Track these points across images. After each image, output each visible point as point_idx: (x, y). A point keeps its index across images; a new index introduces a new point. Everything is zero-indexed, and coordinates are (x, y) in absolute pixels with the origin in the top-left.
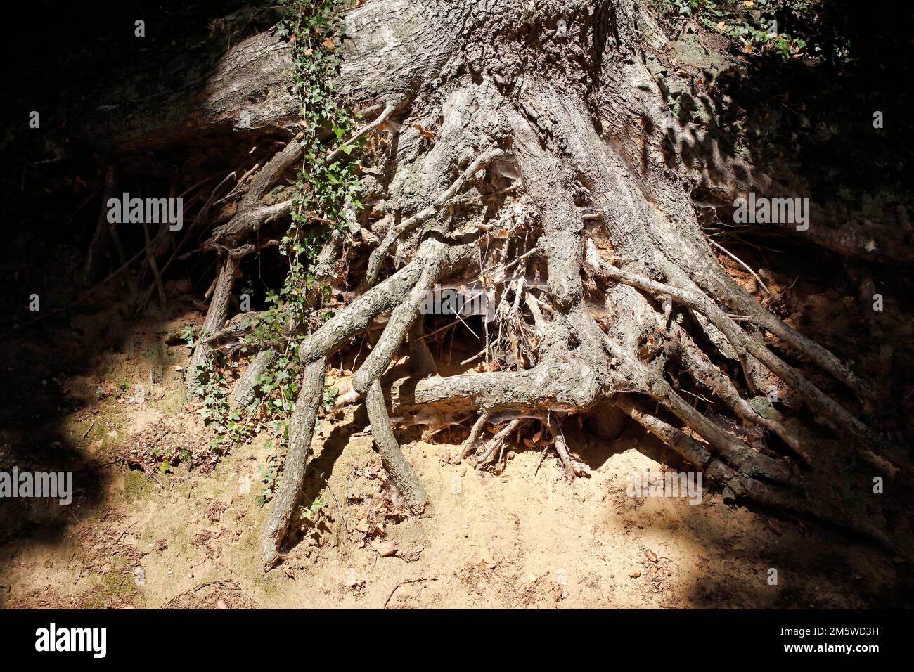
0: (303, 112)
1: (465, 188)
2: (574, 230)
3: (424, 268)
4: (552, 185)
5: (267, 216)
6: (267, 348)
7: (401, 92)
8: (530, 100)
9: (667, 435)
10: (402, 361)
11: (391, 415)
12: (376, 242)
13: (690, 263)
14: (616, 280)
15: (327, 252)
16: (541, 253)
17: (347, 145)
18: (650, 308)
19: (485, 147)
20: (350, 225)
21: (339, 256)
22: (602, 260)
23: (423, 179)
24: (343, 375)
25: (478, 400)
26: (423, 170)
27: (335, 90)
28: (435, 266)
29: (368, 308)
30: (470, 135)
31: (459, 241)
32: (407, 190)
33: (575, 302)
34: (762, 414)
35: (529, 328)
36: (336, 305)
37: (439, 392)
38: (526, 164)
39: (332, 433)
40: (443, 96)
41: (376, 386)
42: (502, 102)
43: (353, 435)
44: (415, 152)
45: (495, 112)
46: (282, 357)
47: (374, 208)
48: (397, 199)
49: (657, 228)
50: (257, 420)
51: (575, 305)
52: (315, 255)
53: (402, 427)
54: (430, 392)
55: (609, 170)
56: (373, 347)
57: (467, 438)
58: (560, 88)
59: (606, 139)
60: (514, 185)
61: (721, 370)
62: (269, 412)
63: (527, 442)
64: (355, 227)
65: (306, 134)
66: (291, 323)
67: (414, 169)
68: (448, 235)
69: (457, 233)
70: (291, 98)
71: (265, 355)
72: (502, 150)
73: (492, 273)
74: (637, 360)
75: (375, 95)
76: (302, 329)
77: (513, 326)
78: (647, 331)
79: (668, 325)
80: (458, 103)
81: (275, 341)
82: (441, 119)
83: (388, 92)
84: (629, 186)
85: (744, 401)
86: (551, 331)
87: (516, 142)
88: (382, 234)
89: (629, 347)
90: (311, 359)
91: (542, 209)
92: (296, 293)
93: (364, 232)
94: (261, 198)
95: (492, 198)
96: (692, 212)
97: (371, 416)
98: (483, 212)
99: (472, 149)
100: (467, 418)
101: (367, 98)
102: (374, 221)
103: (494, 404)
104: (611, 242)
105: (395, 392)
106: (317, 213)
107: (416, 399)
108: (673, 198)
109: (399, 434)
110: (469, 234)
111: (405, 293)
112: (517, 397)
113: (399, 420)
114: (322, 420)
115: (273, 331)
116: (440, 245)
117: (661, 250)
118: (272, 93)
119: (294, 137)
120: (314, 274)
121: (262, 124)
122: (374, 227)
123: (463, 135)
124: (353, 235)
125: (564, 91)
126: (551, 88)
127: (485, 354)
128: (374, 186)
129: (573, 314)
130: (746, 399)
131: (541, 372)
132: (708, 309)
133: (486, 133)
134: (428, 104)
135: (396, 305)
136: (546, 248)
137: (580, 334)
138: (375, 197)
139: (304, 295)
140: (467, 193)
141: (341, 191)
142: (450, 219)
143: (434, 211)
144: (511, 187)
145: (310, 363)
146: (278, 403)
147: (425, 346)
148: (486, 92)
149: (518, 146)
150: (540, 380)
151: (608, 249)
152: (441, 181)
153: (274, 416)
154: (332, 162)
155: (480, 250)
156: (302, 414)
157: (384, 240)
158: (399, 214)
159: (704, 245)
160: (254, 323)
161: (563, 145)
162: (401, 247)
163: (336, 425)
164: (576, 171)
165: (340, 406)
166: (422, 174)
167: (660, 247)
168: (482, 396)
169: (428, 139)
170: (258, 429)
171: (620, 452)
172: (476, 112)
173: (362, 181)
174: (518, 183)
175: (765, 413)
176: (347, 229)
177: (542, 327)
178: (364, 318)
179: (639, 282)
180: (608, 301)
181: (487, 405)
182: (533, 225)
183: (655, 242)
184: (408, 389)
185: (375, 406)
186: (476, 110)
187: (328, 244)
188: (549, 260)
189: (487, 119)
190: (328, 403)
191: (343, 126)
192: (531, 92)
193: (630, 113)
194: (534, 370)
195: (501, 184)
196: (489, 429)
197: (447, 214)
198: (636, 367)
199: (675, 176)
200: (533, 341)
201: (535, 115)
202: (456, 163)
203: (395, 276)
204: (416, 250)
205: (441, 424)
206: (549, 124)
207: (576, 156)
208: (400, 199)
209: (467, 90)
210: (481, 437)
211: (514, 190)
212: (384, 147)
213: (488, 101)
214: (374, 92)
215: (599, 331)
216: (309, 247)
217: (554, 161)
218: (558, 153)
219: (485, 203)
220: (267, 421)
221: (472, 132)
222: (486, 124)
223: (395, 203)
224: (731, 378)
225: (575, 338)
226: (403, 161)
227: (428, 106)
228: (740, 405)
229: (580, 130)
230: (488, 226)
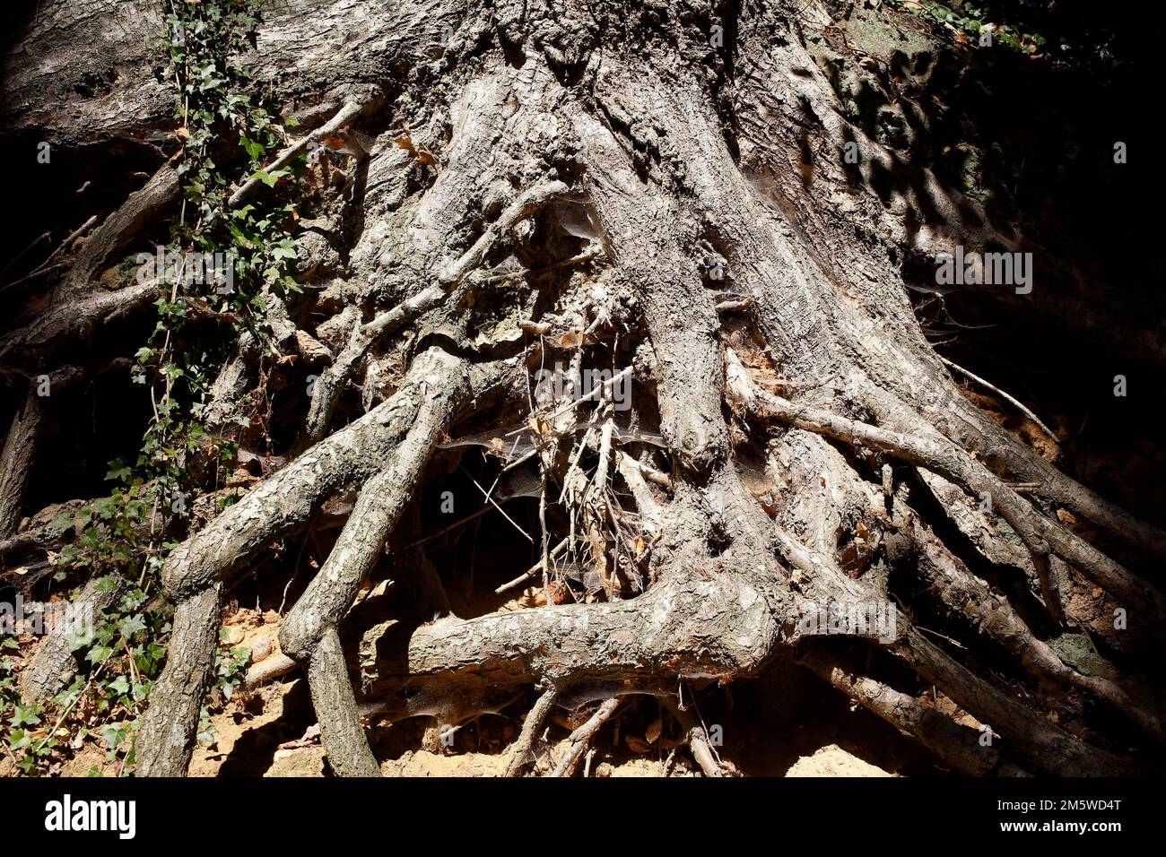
0: (184, 111)
1: (496, 254)
2: (705, 329)
3: (423, 402)
4: (662, 245)
5: (108, 309)
6: (105, 571)
7: (373, 82)
8: (614, 95)
9: (907, 718)
10: (380, 589)
11: (361, 700)
12: (325, 357)
13: (915, 389)
14: (785, 423)
15: (229, 379)
16: (644, 375)
17: (269, 172)
18: (852, 473)
19: (532, 177)
20: (275, 324)
21: (253, 384)
22: (757, 388)
23: (416, 238)
24: (261, 622)
25: (535, 664)
26: (416, 222)
27: (246, 74)
28: (444, 399)
29: (311, 481)
30: (506, 160)
31: (487, 354)
32: (386, 258)
33: (718, 463)
34: (1080, 668)
35: (628, 519)
36: (246, 481)
37: (458, 650)
38: (612, 210)
39: (237, 743)
40: (451, 89)
41: (330, 643)
42: (563, 97)
43: (282, 746)
44: (399, 191)
45: (549, 115)
46: (131, 588)
47: (322, 294)
48: (366, 277)
49: (851, 327)
50: (79, 722)
51: (718, 470)
52: (205, 385)
53: (382, 724)
54: (439, 650)
55: (760, 223)
56: (321, 564)
57: (514, 739)
58: (668, 73)
59: (749, 171)
60: (588, 251)
61: (991, 585)
62: (104, 705)
63: (633, 744)
64: (284, 328)
65: (187, 150)
66: (154, 520)
67: (398, 221)
68: (466, 343)
69: (481, 339)
70: (161, 87)
71: (101, 587)
72: (564, 185)
73: (553, 415)
74: (840, 573)
75: (322, 85)
76: (178, 529)
77: (595, 515)
78: (850, 516)
79: (889, 502)
80: (479, 101)
81: (120, 557)
82: (447, 131)
83: (348, 80)
84: (795, 253)
85: (1041, 643)
86: (673, 521)
87: (591, 169)
88: (337, 341)
89: (823, 547)
90: (188, 588)
91: (644, 290)
92: (165, 458)
93: (304, 338)
94: (97, 276)
95: (548, 275)
96: (906, 301)
97: (320, 706)
98: (529, 301)
99: (507, 183)
100: (514, 700)
101: (307, 90)
102: (322, 320)
103: (569, 669)
104: (768, 355)
105: (369, 652)
106: (210, 301)
107: (411, 665)
108: (871, 276)
109: (378, 739)
110: (505, 343)
111: (386, 449)
112: (615, 654)
113: (375, 709)
114: (217, 717)
115: (118, 537)
116: (452, 361)
117: (862, 367)
118: (122, 78)
119: (166, 160)
120: (203, 422)
121: (102, 136)
122: (321, 330)
123: (492, 158)
124: (281, 343)
125: (676, 79)
126: (652, 74)
127: (540, 570)
128: (321, 252)
129: (714, 486)
130: (1044, 639)
131: (660, 603)
132: (967, 470)
133: (535, 152)
134: (422, 105)
135: (368, 476)
136: (653, 364)
137: (731, 525)
138: (323, 274)
139: (182, 464)
140: (499, 266)
141: (256, 260)
142: (467, 315)
143: (440, 294)
144: (582, 256)
145: (187, 597)
146: (120, 685)
147: (424, 559)
148: (532, 79)
149: (595, 176)
150: (660, 617)
151: (763, 367)
152: (451, 241)
153: (115, 711)
154: (239, 206)
155: (526, 372)
156: (167, 710)
157: (342, 353)
158: (370, 306)
159: (933, 357)
160: (80, 522)
161: (679, 174)
162: (374, 369)
163: (247, 725)
164: (703, 223)
165: (256, 685)
166: (415, 229)
167: (860, 360)
168: (545, 655)
169: (423, 166)
170: (77, 743)
171: (810, 753)
172: (515, 117)
173: (298, 242)
174: (595, 247)
175: (1085, 665)
176: (269, 330)
177: (653, 514)
178: (304, 502)
179: (830, 425)
180: (772, 462)
181: (554, 673)
182: (628, 321)
183: (850, 352)
184: (394, 646)
185: (328, 685)
186: (515, 112)
187: (230, 363)
188: (660, 387)
189: (536, 128)
190: (229, 680)
191: (262, 138)
192: (614, 80)
193: (790, 125)
194: (646, 598)
195: (562, 249)
196: (558, 721)
197: (462, 305)
198: (841, 585)
199: (873, 237)
200: (637, 541)
201: (626, 119)
202: (479, 209)
203: (366, 419)
204: (404, 374)
205: (462, 714)
206: (652, 135)
207: (703, 196)
208: (372, 276)
209: (496, 78)
210: (544, 738)
211: (588, 260)
212: (341, 183)
213: (537, 95)
214: (320, 79)
215: (765, 517)
216: (193, 369)
217: (663, 203)
218: (670, 188)
219: (533, 285)
220: (98, 724)
221: (507, 151)
222: (534, 137)
223: (363, 284)
224: (1012, 601)
225: (721, 533)
226: (377, 208)
227: (423, 109)
228: (1034, 651)
229: (706, 148)
230: (542, 326)
